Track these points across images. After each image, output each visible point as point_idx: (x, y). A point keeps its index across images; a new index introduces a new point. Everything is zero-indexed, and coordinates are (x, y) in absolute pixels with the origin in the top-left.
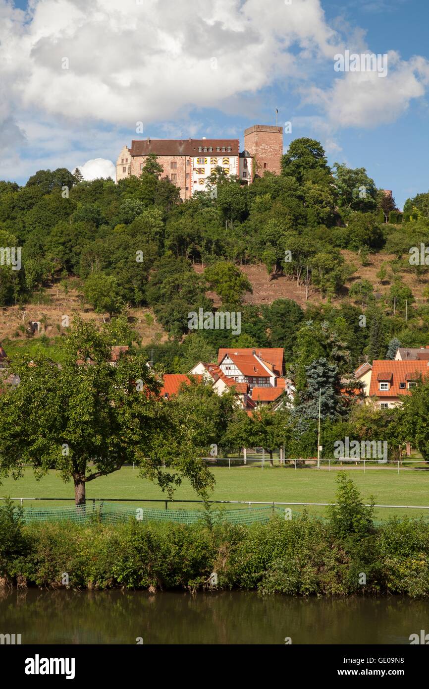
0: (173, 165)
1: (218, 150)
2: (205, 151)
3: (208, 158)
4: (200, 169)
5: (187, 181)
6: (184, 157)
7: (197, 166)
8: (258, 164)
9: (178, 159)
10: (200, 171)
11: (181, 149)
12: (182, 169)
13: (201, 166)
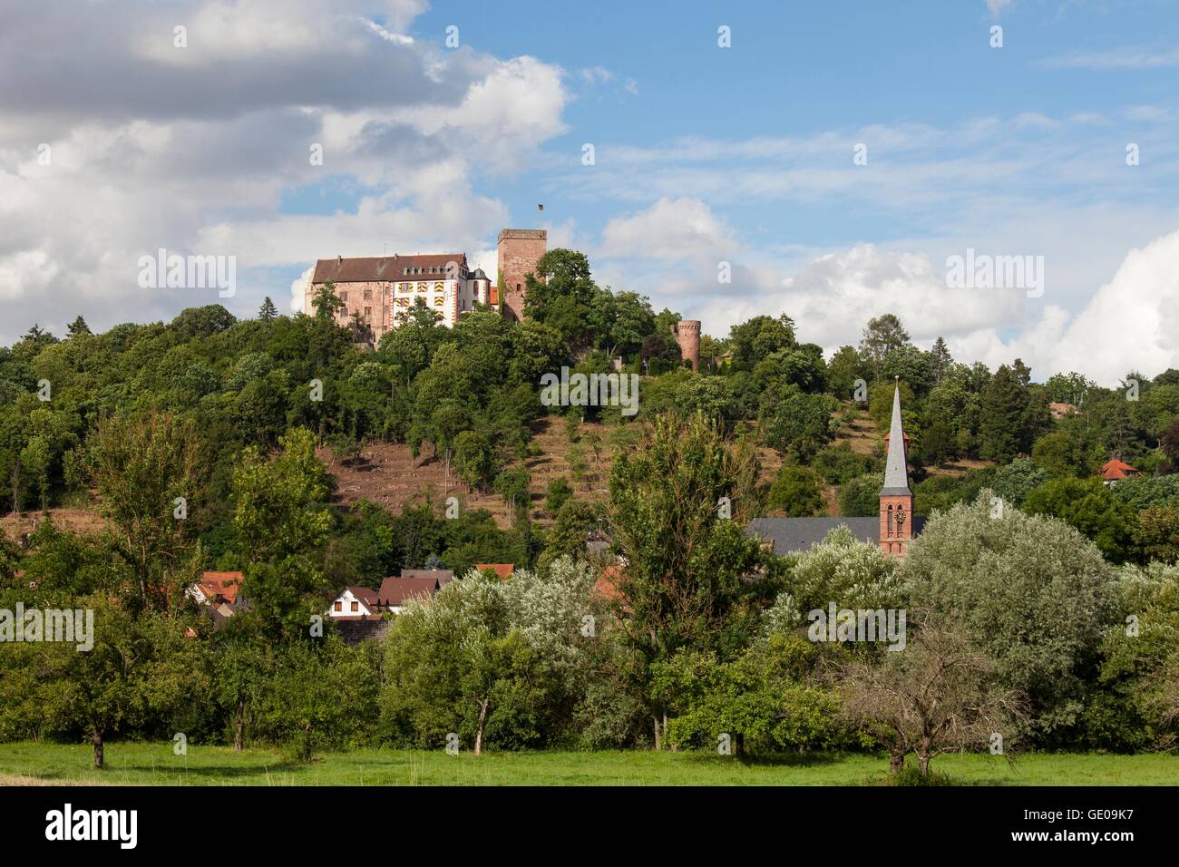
0: (367, 295)
1: (431, 272)
2: (413, 272)
3: (415, 284)
4: (401, 299)
5: (385, 317)
6: (381, 283)
7: (398, 295)
8: (507, 286)
9: (374, 286)
10: (402, 302)
11: (380, 271)
12: (379, 300)
13: (405, 295)
